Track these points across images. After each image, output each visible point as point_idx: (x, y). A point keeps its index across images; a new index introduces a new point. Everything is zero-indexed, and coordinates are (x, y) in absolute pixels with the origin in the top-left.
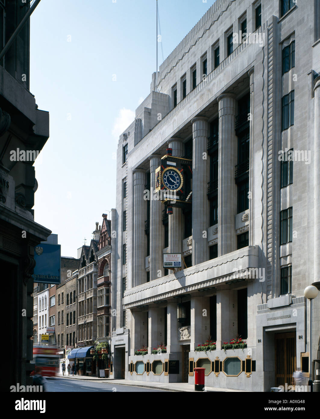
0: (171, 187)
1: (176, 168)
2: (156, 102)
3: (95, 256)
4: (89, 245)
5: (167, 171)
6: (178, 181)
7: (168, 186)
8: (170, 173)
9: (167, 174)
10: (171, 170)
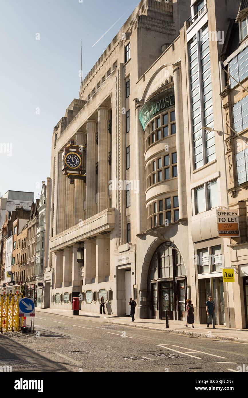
0: (73, 166)
1: (76, 153)
2: (77, 106)
3: (38, 212)
5: (70, 155)
6: (78, 161)
7: (70, 165)
8: (72, 156)
9: (69, 157)
10: (73, 154)
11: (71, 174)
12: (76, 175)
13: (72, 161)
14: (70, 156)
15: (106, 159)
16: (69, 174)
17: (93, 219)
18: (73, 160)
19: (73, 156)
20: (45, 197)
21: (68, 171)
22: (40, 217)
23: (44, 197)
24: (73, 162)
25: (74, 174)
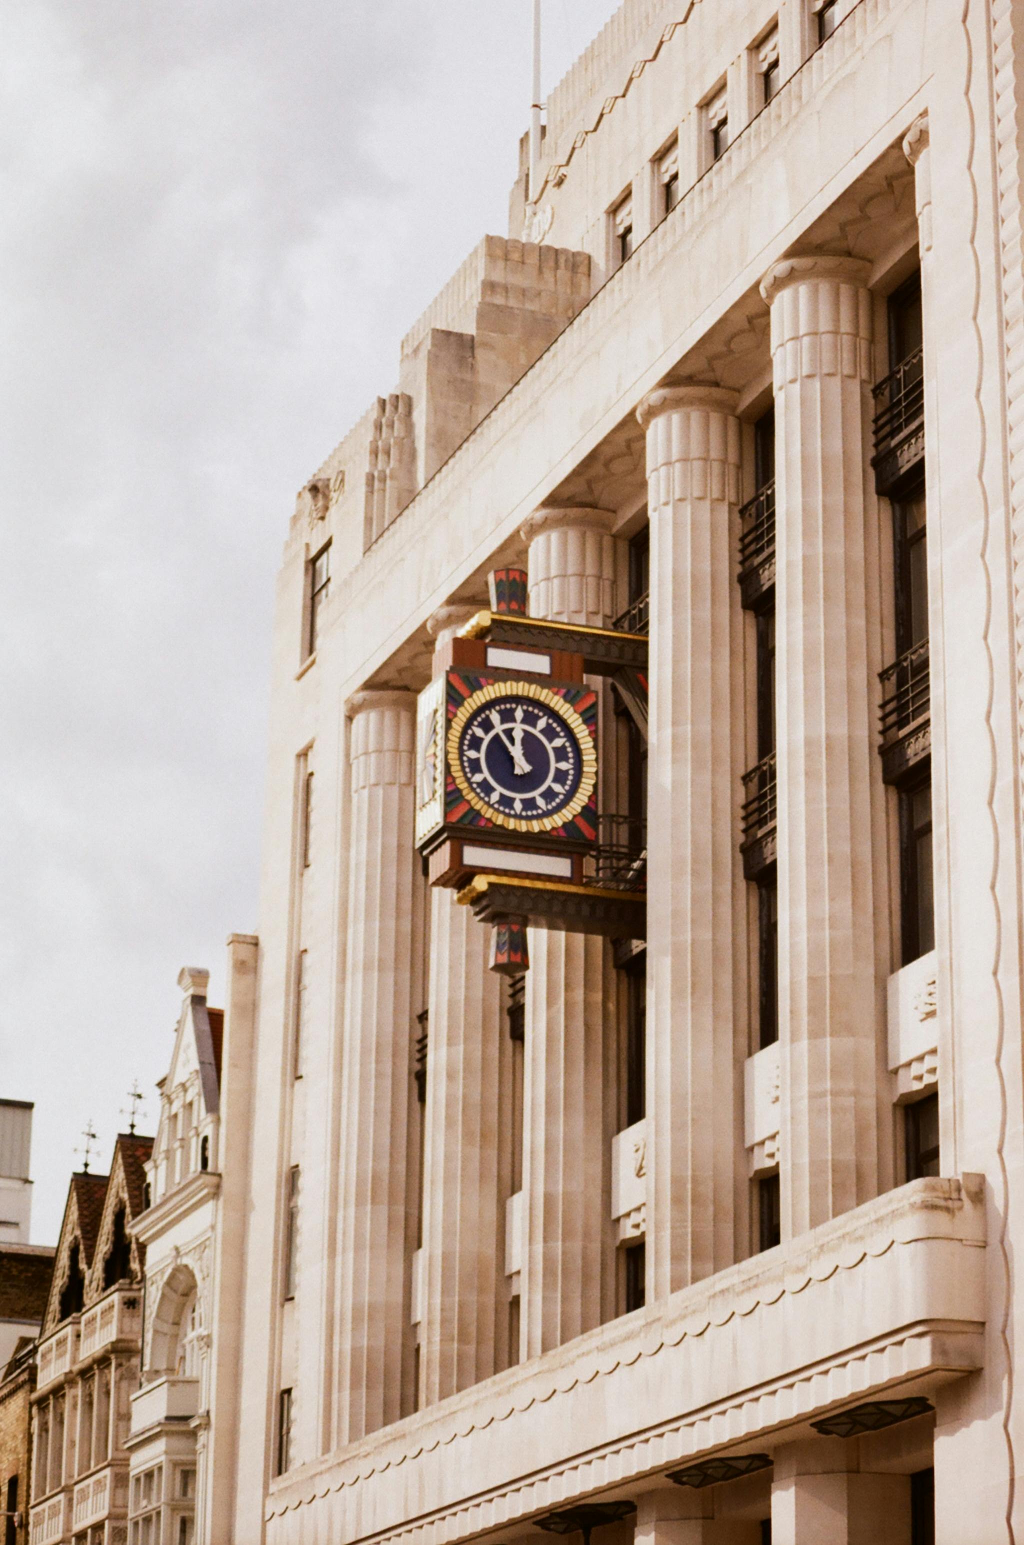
0: (518, 806)
1: (549, 688)
2: (507, 297)
3: (134, 1246)
4: (105, 1172)
5: (490, 705)
6: (564, 766)
7: (495, 797)
8: (508, 716)
9: (487, 726)
10: (518, 699)
11: (505, 880)
12: (550, 886)
13: (511, 758)
14: (495, 717)
15: (862, 733)
16: (480, 883)
17: (751, 1285)
18: (517, 751)
19: (519, 714)
20: (213, 1106)
21: (473, 856)
22: (153, 1294)
23: (200, 1106)
24: (522, 766)
25: (527, 883)
